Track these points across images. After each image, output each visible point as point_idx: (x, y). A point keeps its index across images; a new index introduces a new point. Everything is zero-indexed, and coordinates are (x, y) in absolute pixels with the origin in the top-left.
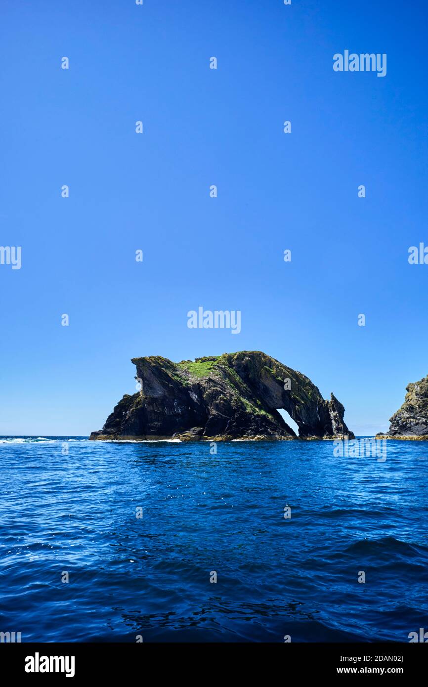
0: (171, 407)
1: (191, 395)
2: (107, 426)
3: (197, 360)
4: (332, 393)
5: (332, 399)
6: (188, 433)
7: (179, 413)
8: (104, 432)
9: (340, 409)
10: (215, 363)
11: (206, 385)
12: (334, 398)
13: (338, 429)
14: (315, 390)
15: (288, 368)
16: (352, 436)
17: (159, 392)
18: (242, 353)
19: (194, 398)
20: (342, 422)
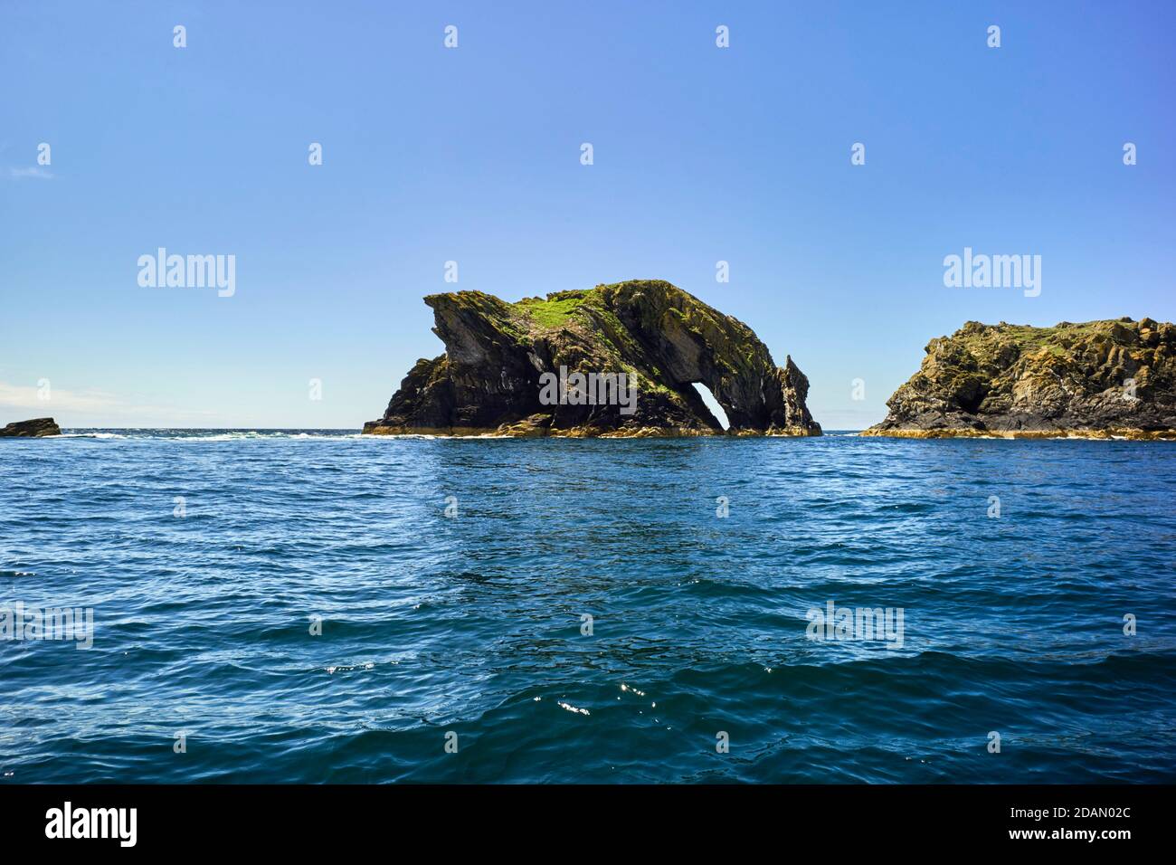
0: (496, 380)
1: (531, 359)
2: (390, 412)
3: (550, 297)
4: (789, 357)
5: (788, 366)
6: (523, 424)
7: (510, 391)
8: (386, 422)
9: (801, 384)
10: (581, 302)
11: (558, 342)
12: (790, 364)
13: (794, 419)
14: (761, 350)
15: (715, 311)
16: (815, 430)
17: (475, 355)
18: (630, 285)
19: (537, 364)
20: (803, 407)
